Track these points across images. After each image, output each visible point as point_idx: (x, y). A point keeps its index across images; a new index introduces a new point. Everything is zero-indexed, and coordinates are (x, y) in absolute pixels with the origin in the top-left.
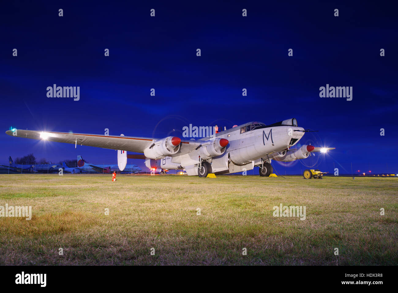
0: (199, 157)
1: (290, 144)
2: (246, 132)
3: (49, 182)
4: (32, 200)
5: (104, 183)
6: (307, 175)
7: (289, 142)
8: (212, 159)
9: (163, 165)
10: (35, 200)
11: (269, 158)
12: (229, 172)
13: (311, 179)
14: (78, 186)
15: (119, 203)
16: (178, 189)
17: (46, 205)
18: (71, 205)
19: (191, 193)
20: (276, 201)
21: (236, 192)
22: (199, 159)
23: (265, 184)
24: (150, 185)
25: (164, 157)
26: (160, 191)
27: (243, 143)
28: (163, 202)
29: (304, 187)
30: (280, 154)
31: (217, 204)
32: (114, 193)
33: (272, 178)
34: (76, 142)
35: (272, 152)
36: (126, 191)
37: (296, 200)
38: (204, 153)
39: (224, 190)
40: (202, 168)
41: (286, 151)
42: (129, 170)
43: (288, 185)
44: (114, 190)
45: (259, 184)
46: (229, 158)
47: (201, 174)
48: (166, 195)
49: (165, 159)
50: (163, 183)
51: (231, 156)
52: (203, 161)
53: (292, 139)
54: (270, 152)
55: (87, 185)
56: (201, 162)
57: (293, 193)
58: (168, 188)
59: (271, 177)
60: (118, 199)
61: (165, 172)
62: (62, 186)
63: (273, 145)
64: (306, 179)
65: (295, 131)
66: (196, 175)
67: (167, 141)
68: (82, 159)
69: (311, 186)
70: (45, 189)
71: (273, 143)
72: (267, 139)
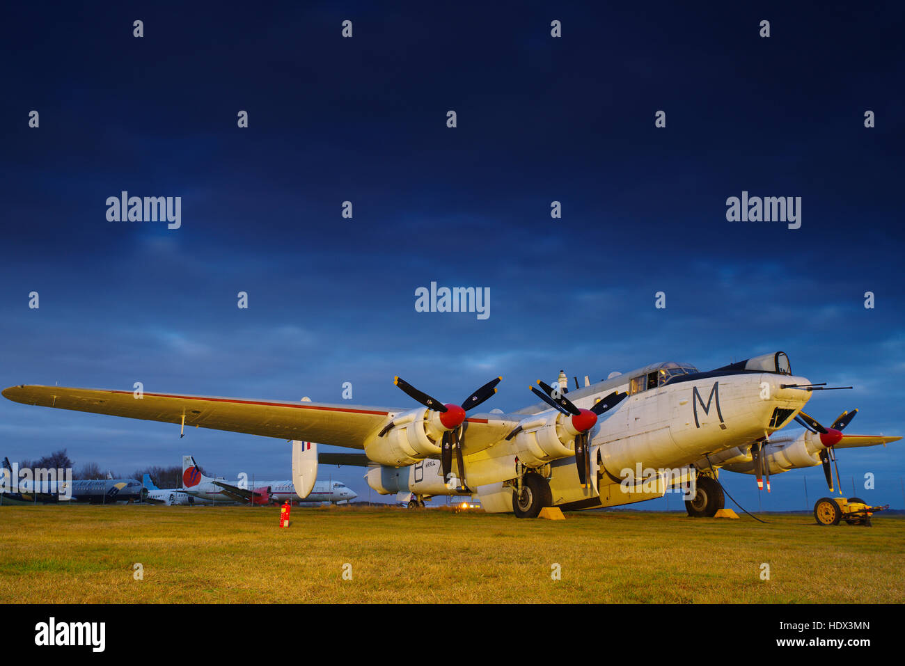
0: (517, 459)
1: (772, 423)
2: (644, 390)
3: (111, 528)
4: (76, 579)
5: (259, 532)
6: (827, 513)
7: (769, 417)
8: (551, 467)
9: (416, 482)
10: (82, 579)
11: (714, 464)
12: (601, 504)
13: (836, 525)
14: (191, 541)
15: (309, 590)
16: (465, 550)
17: (115, 592)
18: (181, 593)
19: (502, 562)
20: (749, 588)
21: (628, 561)
22: (517, 466)
23: (708, 540)
24: (386, 539)
25: (417, 460)
26: (417, 556)
27: (637, 420)
28: (430, 587)
29: (821, 549)
30: (743, 451)
31: (582, 597)
32: (292, 560)
33: (723, 521)
34: (183, 417)
35: (720, 448)
36: (321, 555)
37: (807, 587)
38: (528, 450)
39: (595, 555)
40: (524, 492)
41: (761, 443)
42: (322, 495)
43: (772, 542)
44: (288, 552)
45: (691, 539)
46: (598, 464)
47: (521, 508)
48: (433, 567)
49: (421, 467)
50: (418, 532)
51: (604, 456)
52: (527, 471)
53: (777, 411)
54: (716, 447)
55: (214, 539)
56: (520, 475)
57: (794, 566)
58: (437, 548)
59: (721, 518)
60: (306, 578)
61: (422, 502)
62: (149, 540)
63: (723, 427)
64: (824, 525)
65: (784, 387)
66: (508, 511)
67: (426, 416)
68: (194, 466)
69: (843, 545)
70: (103, 548)
71: (722, 421)
72: (706, 410)
